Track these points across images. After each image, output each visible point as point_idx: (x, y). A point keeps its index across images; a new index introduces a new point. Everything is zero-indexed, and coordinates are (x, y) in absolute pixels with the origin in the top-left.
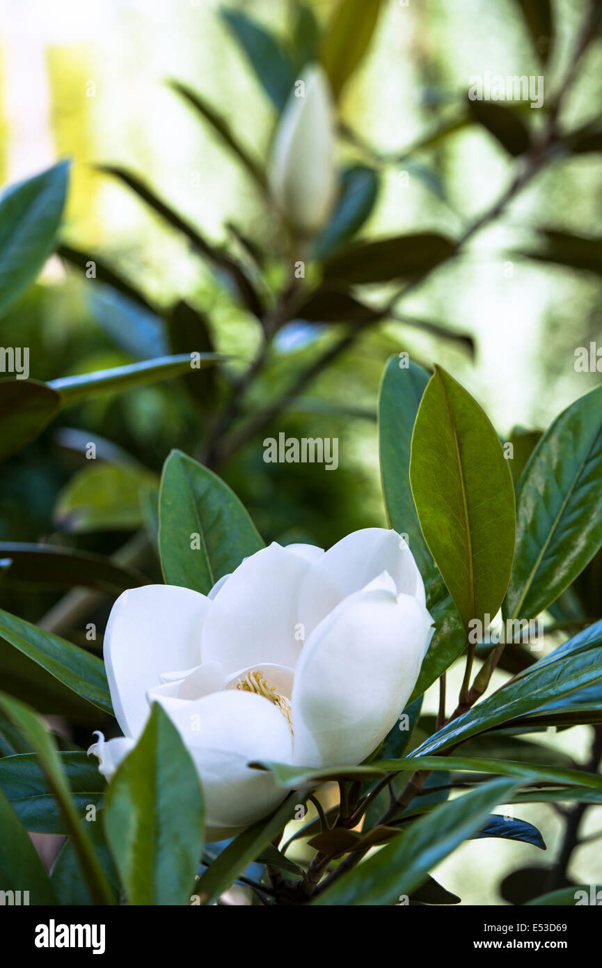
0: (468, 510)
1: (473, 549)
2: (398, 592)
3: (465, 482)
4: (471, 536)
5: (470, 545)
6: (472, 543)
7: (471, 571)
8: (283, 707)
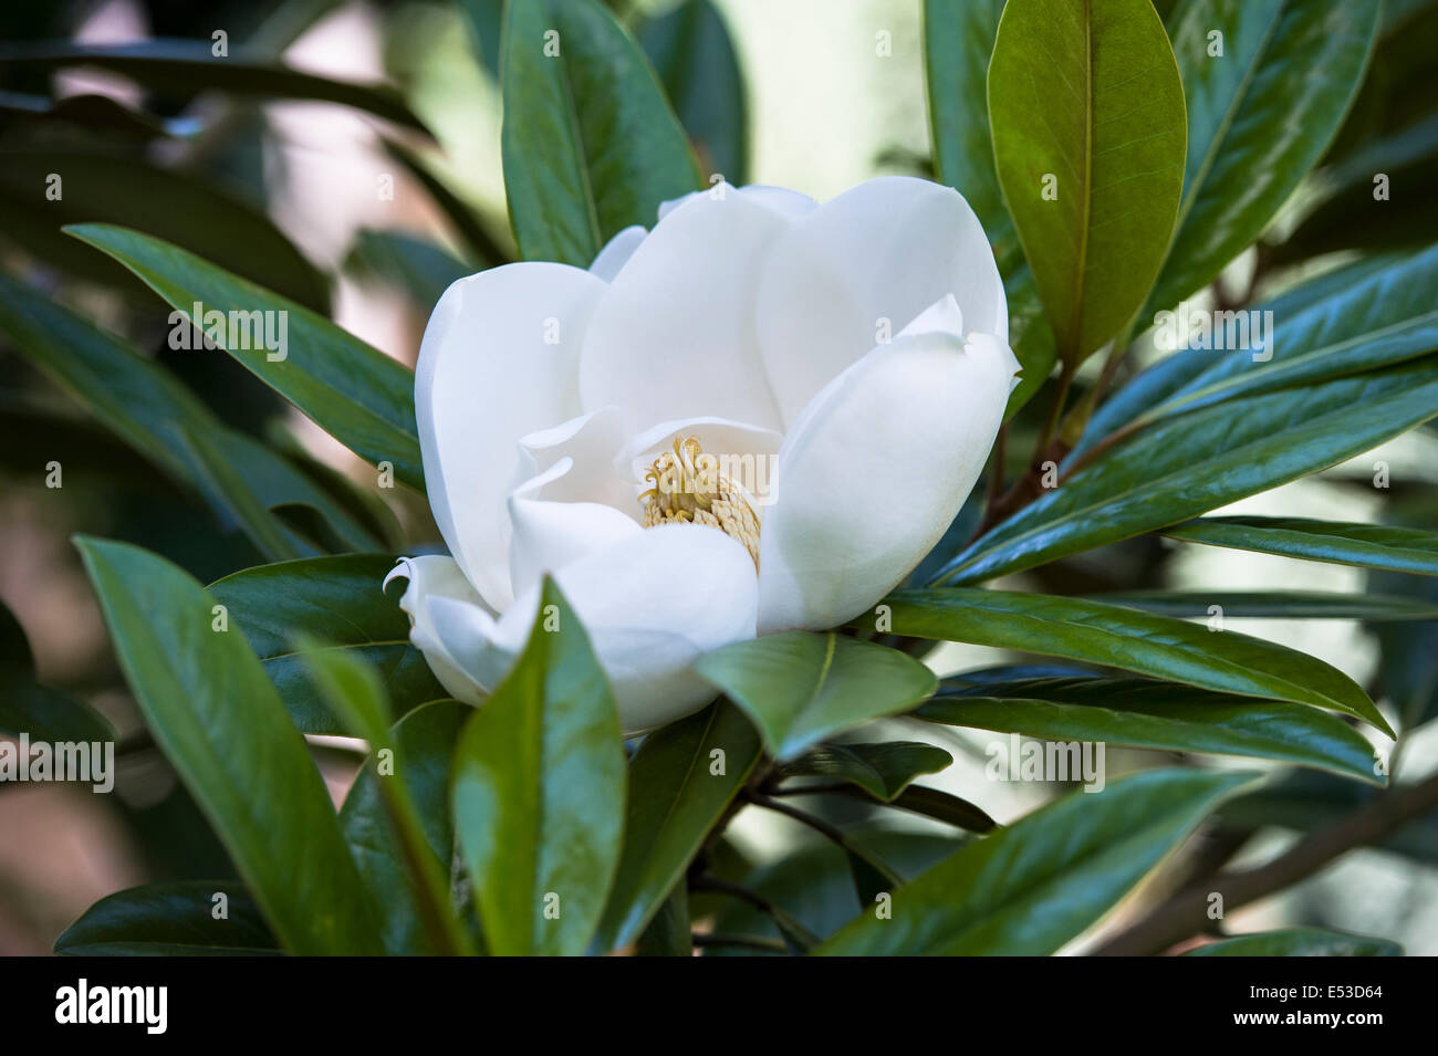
0: (1092, 153)
1: (1091, 218)
2: (966, 331)
3: (1094, 108)
4: (1092, 197)
5: (1087, 211)
6: (1091, 207)
7: (1083, 253)
8: (735, 504)
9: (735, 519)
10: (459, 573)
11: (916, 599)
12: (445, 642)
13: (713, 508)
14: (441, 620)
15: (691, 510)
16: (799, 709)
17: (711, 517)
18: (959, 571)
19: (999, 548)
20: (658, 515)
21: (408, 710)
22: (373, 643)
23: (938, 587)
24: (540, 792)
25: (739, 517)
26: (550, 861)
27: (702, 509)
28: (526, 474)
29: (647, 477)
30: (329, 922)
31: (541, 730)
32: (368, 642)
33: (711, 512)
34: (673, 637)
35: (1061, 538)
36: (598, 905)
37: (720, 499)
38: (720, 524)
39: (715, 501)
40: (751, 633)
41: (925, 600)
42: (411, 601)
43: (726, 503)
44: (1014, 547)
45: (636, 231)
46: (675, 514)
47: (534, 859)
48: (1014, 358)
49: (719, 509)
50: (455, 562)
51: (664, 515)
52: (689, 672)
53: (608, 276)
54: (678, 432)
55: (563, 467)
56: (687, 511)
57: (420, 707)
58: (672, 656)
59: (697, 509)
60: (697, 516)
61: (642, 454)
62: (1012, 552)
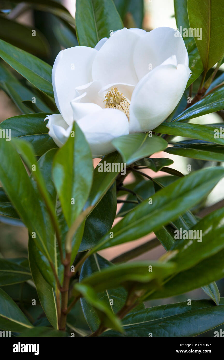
0: (211, 20)
1: (211, 36)
2: (178, 64)
3: (211, 10)
4: (211, 31)
6: (211, 33)
7: (209, 44)
8: (126, 103)
9: (126, 106)
10: (62, 118)
11: (168, 125)
12: (56, 135)
13: (120, 104)
14: (55, 130)
15: (115, 104)
16: (133, 152)
17: (120, 106)
18: (178, 119)
19: (188, 113)
20: (108, 105)
21: (48, 150)
22: (43, 134)
23: (174, 122)
24: (73, 170)
25: (127, 106)
26: (76, 186)
27: (118, 104)
28: (77, 96)
29: (106, 96)
30: (26, 199)
31: (73, 157)
32: (42, 133)
33: (120, 105)
34: (108, 134)
35: (202, 111)
36: (87, 195)
37: (122, 102)
38: (122, 108)
39: (121, 102)
40: (127, 133)
41: (170, 125)
42: (49, 125)
43: (123, 103)
44: (192, 113)
45: (106, 38)
46: (111, 105)
47: (72, 186)
48: (190, 70)
49: (122, 104)
50: (61, 116)
51: (109, 105)
52: (110, 143)
53: (98, 49)
54: (113, 86)
55: (84, 95)
56: (114, 104)
57: (51, 150)
58: (107, 138)
59: (117, 104)
60: (117, 106)
61: (105, 91)
62: (191, 114)
